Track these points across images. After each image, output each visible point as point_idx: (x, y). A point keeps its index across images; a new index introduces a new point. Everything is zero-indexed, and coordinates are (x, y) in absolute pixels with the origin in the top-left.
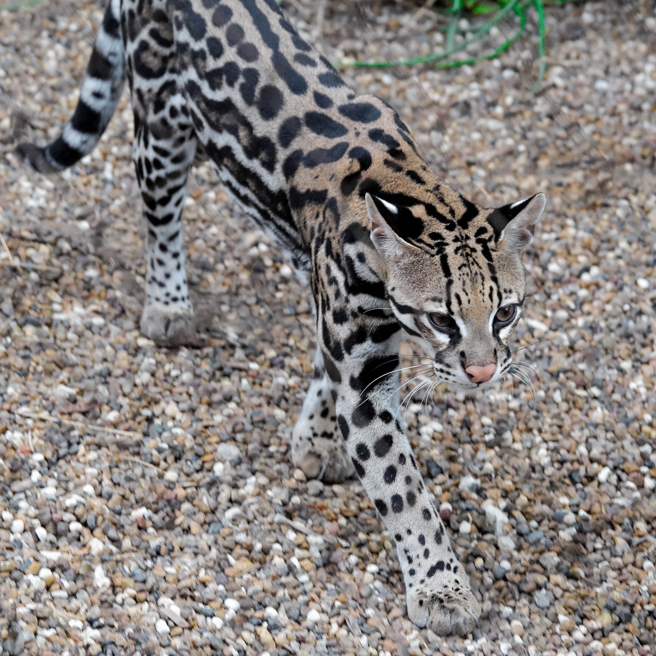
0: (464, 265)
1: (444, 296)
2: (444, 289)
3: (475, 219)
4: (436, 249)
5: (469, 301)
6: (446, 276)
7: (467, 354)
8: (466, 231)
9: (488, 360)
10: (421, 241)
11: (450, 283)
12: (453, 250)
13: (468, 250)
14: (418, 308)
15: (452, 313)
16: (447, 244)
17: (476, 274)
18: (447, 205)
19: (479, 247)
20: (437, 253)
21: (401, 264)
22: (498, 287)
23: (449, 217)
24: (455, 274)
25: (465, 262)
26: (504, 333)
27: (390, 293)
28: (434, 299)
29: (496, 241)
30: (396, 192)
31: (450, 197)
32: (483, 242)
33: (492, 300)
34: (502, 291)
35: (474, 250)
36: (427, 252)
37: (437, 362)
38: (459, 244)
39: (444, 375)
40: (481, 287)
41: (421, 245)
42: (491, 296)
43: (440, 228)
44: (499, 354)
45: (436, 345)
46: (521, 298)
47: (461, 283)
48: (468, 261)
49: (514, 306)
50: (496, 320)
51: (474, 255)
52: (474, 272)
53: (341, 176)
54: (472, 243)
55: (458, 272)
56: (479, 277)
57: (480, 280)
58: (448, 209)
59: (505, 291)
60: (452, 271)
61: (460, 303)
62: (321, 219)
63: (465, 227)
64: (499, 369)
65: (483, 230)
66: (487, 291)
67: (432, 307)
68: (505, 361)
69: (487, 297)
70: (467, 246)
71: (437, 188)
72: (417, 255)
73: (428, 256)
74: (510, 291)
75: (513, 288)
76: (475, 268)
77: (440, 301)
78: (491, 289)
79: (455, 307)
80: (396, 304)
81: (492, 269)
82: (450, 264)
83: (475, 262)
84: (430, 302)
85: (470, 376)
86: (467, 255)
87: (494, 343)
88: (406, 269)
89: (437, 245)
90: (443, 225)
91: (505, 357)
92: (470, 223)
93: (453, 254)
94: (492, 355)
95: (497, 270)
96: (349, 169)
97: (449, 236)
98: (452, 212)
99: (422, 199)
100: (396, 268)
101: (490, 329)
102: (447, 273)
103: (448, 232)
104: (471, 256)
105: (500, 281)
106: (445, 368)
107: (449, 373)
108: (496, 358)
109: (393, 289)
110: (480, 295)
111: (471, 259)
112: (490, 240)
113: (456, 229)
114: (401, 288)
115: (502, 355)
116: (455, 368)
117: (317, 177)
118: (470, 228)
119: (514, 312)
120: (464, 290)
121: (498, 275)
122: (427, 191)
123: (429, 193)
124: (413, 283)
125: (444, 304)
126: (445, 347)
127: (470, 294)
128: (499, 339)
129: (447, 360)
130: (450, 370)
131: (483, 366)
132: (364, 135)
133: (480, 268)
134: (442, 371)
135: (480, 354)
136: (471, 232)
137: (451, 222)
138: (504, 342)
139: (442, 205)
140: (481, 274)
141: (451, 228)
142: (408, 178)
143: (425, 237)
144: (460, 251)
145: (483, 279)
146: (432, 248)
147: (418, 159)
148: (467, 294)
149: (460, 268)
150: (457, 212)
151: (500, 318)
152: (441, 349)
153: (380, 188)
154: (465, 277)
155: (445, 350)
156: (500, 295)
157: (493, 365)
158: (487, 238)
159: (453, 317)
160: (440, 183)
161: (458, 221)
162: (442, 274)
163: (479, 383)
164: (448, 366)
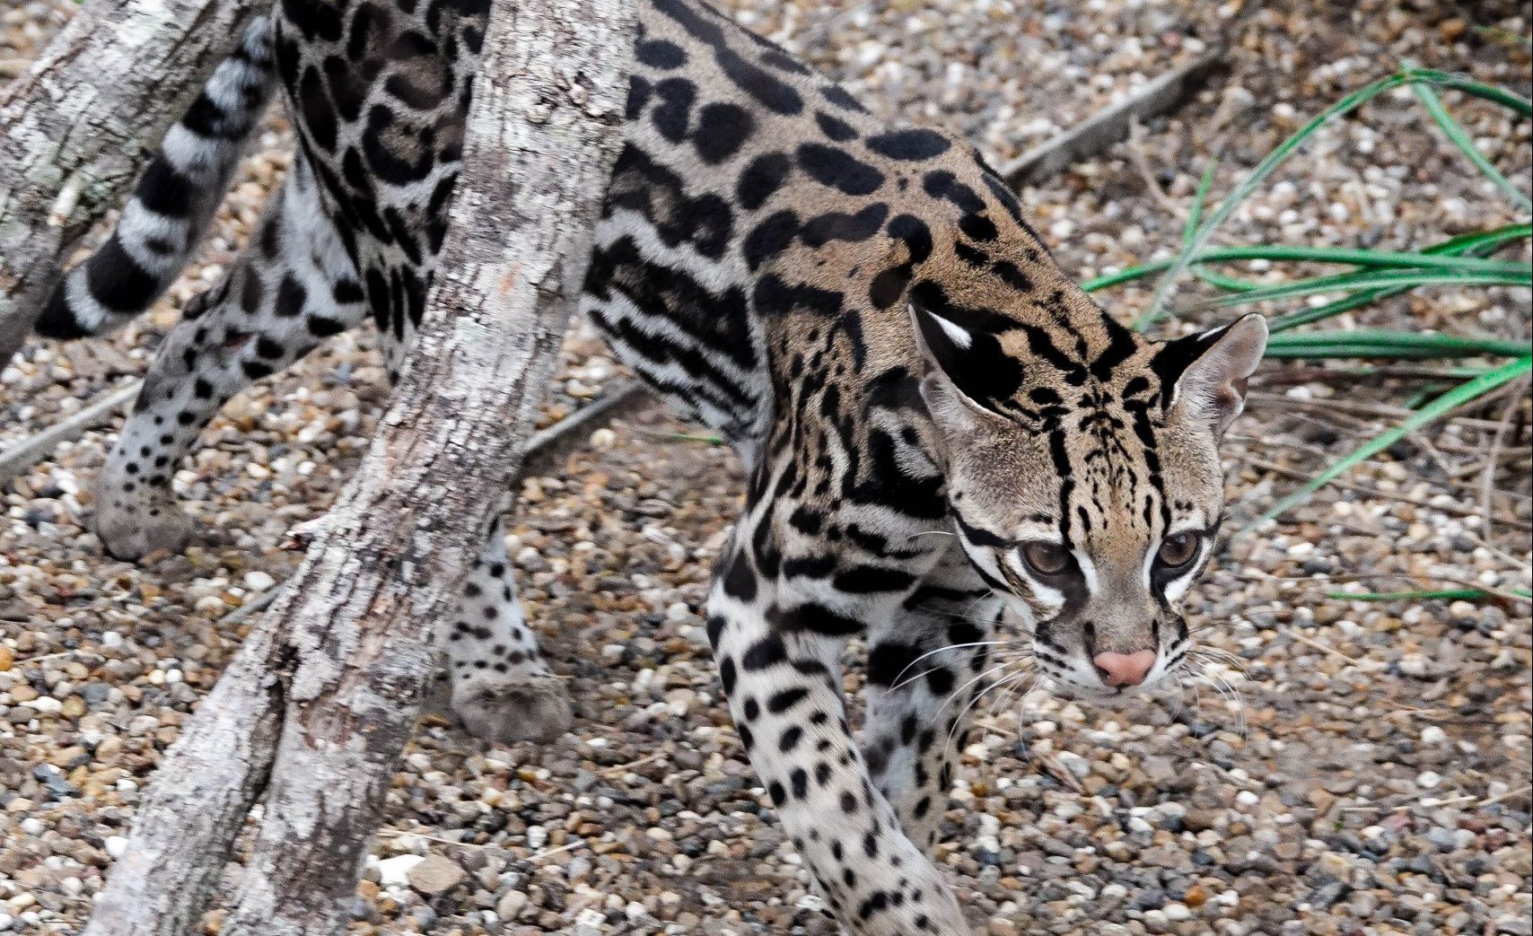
0: (1097, 453)
1: (1056, 512)
2: (1055, 499)
3: (1127, 362)
4: (1043, 421)
5: (1105, 524)
6: (1060, 474)
7: (1097, 629)
8: (1106, 386)
9: (1138, 642)
10: (1014, 405)
11: (1068, 487)
12: (1076, 424)
13: (1107, 424)
14: (1005, 536)
15: (1072, 546)
16: (1066, 411)
17: (1121, 470)
18: (1073, 332)
19: (1129, 419)
20: (1044, 430)
21: (974, 448)
22: (1164, 497)
23: (1075, 357)
24: (1079, 470)
25: (1100, 447)
26: (1174, 591)
27: (954, 503)
28: (1037, 518)
29: (1165, 405)
30: (975, 307)
31: (1081, 317)
32: (1138, 409)
33: (1149, 522)
34: (1171, 505)
35: (1118, 424)
36: (1024, 426)
37: (1038, 639)
38: (1090, 411)
39: (1052, 668)
40: (1128, 497)
41: (1015, 412)
42: (1147, 515)
43: (1055, 379)
44: (1162, 631)
45: (1038, 610)
46: (1213, 521)
47: (1090, 488)
48: (1105, 444)
49: (1196, 535)
50: (1158, 562)
51: (1119, 433)
52: (1116, 467)
53: (871, 273)
54: (1116, 409)
55: (1085, 467)
56: (1126, 476)
57: (1127, 483)
58: (1075, 340)
59: (1178, 506)
60: (1072, 463)
61: (1087, 525)
62: (821, 343)
63: (1105, 376)
64: (1162, 661)
65: (1139, 384)
66: (1140, 506)
67: (1030, 531)
68: (1174, 646)
69: (1139, 517)
70: (1105, 415)
71: (1058, 296)
72: (1004, 431)
73: (1025, 435)
74: (1189, 507)
75: (1194, 500)
76: (1118, 459)
77: (1048, 520)
78: (1149, 500)
79: (1077, 533)
80: (964, 526)
81: (1153, 461)
82: (1069, 450)
83: (1118, 447)
84: (1028, 522)
85: (1103, 672)
86: (1105, 432)
87: (1152, 609)
88: (984, 457)
89: (1044, 412)
90: (1061, 374)
91: (1175, 637)
92: (1115, 369)
93: (1076, 431)
94: (1148, 633)
95: (1163, 464)
96: (889, 257)
97: (1071, 395)
98: (1082, 347)
99: (1025, 320)
100: (965, 455)
101: (1146, 580)
102: (1063, 466)
103: (1071, 388)
104: (1112, 435)
105: (1168, 487)
106: (1054, 654)
107: (1061, 664)
108: (1157, 640)
109: (959, 496)
110: (1126, 513)
111: (1111, 442)
112: (1152, 403)
113: (1087, 383)
114: (973, 493)
115: (1169, 634)
116: (1074, 656)
117: (821, 263)
118: (1115, 380)
119: (1198, 549)
120: (1096, 502)
121: (1165, 474)
122: (1036, 303)
123: (1039, 308)
124: (998, 484)
125: (1055, 526)
126: (1054, 614)
127: (1107, 510)
128: (1163, 602)
129: (1059, 639)
130: (1064, 658)
131: (1128, 653)
132: (916, 186)
133: (1130, 459)
134: (1047, 658)
135: (1122, 630)
136: (1115, 387)
137: (1078, 367)
138: (1174, 608)
139: (1064, 331)
140: (1130, 472)
141: (1076, 379)
142: (998, 279)
143: (1023, 398)
144: (1091, 426)
145: (1134, 480)
146: (1035, 417)
147: (1021, 234)
148: (1101, 510)
149: (1088, 459)
150: (1091, 346)
151: (1169, 560)
152: (1047, 618)
153: (946, 298)
154: (1098, 476)
155: (1056, 620)
156: (1166, 513)
157: (1149, 653)
158: (1147, 400)
159: (1074, 552)
160: (1064, 287)
161: (1093, 366)
162: (1052, 469)
163: (1121, 687)
164: (1061, 650)
